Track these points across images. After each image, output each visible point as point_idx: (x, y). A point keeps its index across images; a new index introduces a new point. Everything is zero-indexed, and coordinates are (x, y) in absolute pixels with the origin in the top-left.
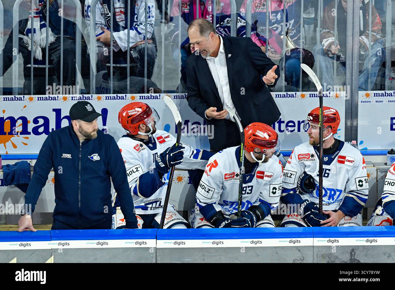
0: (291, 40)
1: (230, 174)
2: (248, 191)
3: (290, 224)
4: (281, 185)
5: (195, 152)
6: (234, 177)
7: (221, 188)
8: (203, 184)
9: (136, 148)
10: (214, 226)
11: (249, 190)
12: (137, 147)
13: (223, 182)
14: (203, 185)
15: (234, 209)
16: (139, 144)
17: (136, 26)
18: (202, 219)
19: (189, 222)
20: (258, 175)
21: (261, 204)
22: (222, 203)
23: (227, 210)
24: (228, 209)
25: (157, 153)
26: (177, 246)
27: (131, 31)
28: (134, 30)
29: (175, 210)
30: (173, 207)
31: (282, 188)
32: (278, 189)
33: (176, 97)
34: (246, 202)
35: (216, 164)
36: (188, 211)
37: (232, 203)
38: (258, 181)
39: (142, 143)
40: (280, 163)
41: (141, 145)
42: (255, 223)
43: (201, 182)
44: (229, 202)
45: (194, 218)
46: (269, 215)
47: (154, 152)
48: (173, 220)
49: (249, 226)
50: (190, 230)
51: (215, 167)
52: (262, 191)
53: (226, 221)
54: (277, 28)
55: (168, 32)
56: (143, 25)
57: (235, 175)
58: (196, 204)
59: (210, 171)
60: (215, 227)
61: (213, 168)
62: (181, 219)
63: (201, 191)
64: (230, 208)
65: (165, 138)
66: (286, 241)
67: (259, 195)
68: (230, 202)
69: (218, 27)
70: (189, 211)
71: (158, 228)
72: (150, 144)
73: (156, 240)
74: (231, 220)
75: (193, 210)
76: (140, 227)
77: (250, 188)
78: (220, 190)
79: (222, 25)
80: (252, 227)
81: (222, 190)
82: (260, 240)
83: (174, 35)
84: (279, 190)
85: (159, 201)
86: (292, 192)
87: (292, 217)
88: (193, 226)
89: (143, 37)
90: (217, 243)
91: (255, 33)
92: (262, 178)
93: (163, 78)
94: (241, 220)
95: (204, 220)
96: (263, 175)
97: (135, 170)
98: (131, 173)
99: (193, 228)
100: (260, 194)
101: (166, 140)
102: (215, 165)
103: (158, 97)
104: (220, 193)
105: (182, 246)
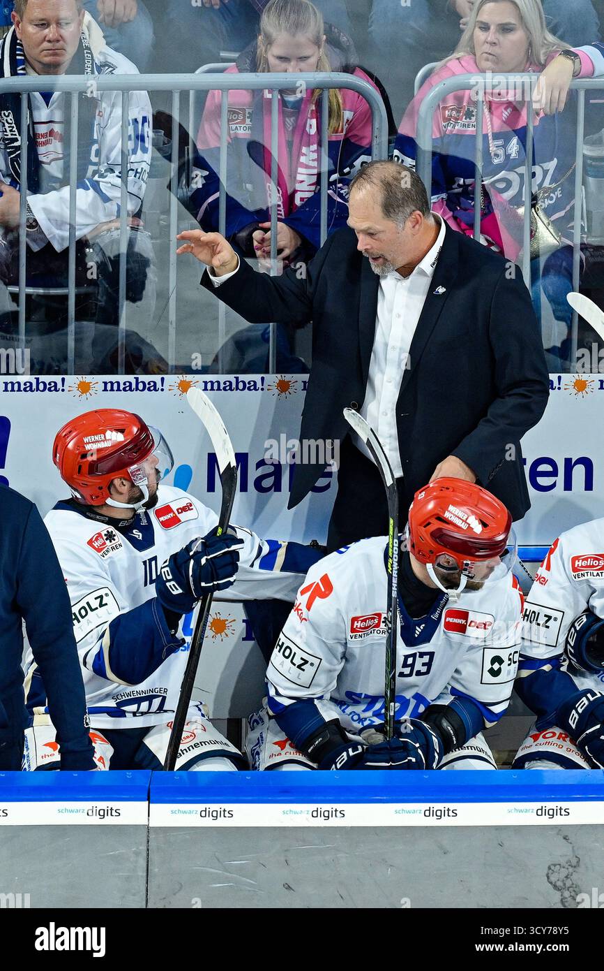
0: (546, 222)
1: (368, 619)
2: (418, 667)
3: (539, 760)
4: (517, 648)
5: (266, 549)
6: (378, 625)
7: (339, 656)
8: (287, 643)
9: (96, 544)
10: (315, 766)
11: (424, 664)
12: (97, 539)
13: (346, 639)
14: (288, 647)
15: (377, 714)
16: (103, 534)
17: (96, 178)
18: (282, 745)
19: (245, 754)
20: (451, 620)
21: (457, 702)
22: (342, 696)
23: (356, 717)
24: (359, 715)
25: (155, 558)
26: (208, 822)
27: (80, 192)
28: (88, 189)
29: (203, 715)
30: (197, 706)
31: (521, 655)
32: (507, 662)
33: (209, 386)
34: (413, 697)
35: (326, 587)
36: (241, 719)
37: (373, 700)
38: (448, 639)
39: (111, 529)
40: (515, 586)
41: (110, 536)
42: (436, 754)
43: (281, 636)
44: (363, 696)
45: (260, 741)
46: (480, 735)
47: (147, 554)
48: (196, 745)
49: (418, 766)
50: (248, 775)
51: (324, 596)
52: (460, 667)
53: (350, 750)
54: (509, 184)
55: (190, 194)
56: (117, 173)
57: (383, 620)
58: (265, 700)
59: (309, 607)
60: (320, 768)
61: (317, 598)
62: (221, 743)
63: (282, 664)
64: (364, 711)
65: (179, 513)
66: (527, 811)
67: (452, 677)
68: (367, 697)
69: (334, 183)
70: (244, 721)
71: (153, 770)
72: (134, 531)
73: (147, 802)
74: (365, 747)
75: (255, 717)
76: (103, 767)
77: (426, 659)
78: (335, 661)
79: (346, 177)
80: (429, 767)
81: (343, 664)
82: (452, 806)
83: (205, 205)
84: (509, 665)
85: (159, 696)
86: (547, 668)
87: (545, 740)
88: (255, 764)
89: (115, 208)
90: (326, 814)
91: (442, 198)
92: (462, 629)
93: (172, 331)
94: (394, 746)
95: (287, 746)
96: (464, 621)
97: (95, 604)
98: (83, 612)
99: (256, 768)
100: (456, 676)
101: (182, 517)
102: (323, 590)
103: (159, 386)
104: (335, 670)
105: (222, 822)
